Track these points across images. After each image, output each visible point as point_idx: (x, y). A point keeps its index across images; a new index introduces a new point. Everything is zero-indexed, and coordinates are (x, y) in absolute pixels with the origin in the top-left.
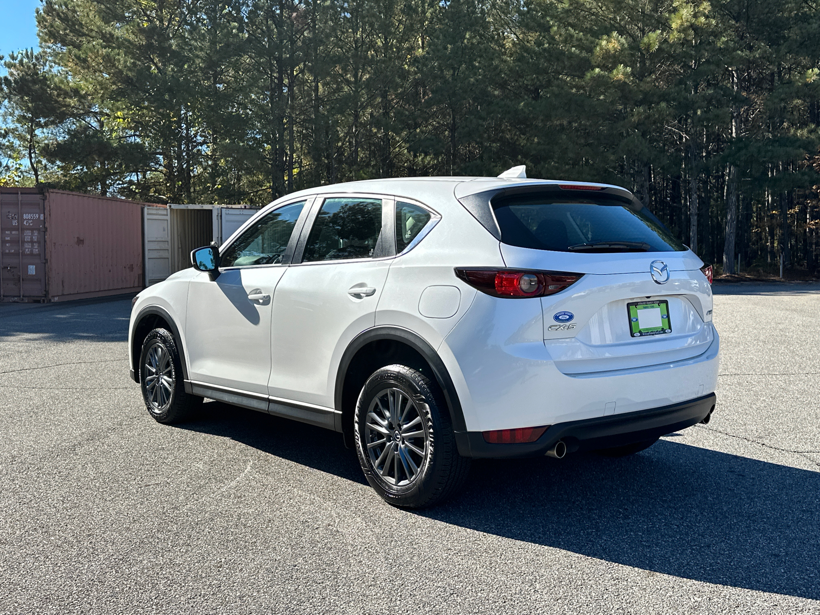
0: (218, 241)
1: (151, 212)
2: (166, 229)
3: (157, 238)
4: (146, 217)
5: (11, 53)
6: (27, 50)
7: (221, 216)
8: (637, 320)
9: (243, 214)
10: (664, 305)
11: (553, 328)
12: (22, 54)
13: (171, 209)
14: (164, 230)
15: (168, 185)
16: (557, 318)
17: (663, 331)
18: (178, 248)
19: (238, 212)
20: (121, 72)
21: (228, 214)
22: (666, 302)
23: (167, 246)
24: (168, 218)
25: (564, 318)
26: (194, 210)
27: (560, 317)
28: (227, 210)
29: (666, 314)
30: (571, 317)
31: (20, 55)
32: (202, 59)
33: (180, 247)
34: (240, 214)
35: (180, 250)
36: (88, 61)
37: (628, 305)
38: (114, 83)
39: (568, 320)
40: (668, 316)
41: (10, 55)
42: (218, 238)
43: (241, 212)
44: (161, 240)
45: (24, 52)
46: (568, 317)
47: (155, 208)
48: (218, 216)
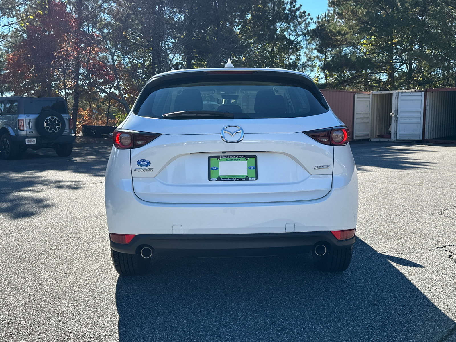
0: (395, 112)
1: (359, 97)
2: (369, 106)
3: (362, 111)
4: (356, 99)
5: (318, 16)
6: (325, 13)
7: (398, 97)
8: (217, 169)
9: (412, 95)
10: (254, 159)
11: (137, 170)
12: (323, 15)
13: (373, 94)
14: (367, 107)
15: (390, 80)
16: (139, 163)
17: (247, 179)
18: (377, 117)
19: (409, 94)
20: (360, 18)
21: (403, 96)
22: (256, 157)
23: (369, 116)
24: (370, 99)
25: (144, 164)
26: (386, 94)
27: (141, 163)
28: (402, 93)
29: (255, 166)
30: (149, 164)
31: (322, 16)
32: (409, 3)
33: (378, 116)
34: (410, 96)
35: (378, 118)
36: (343, 15)
37: (210, 158)
38: (357, 25)
39: (146, 165)
40: (256, 168)
41: (317, 17)
42: (395, 110)
43: (411, 94)
44: (365, 112)
45: (324, 14)
46: (146, 163)
47: (364, 94)
48: (396, 97)
